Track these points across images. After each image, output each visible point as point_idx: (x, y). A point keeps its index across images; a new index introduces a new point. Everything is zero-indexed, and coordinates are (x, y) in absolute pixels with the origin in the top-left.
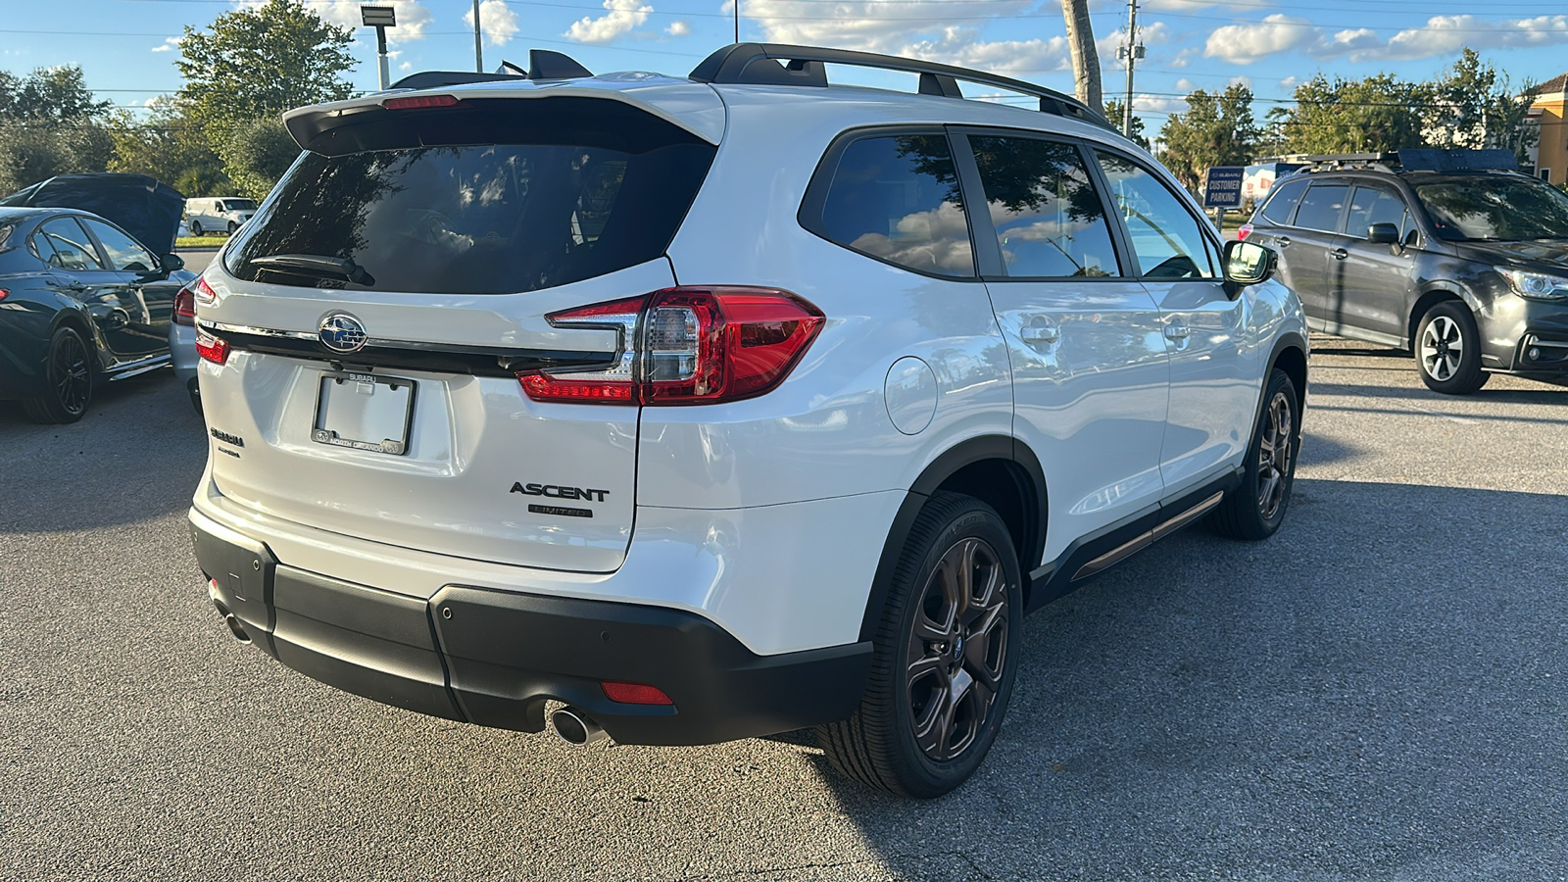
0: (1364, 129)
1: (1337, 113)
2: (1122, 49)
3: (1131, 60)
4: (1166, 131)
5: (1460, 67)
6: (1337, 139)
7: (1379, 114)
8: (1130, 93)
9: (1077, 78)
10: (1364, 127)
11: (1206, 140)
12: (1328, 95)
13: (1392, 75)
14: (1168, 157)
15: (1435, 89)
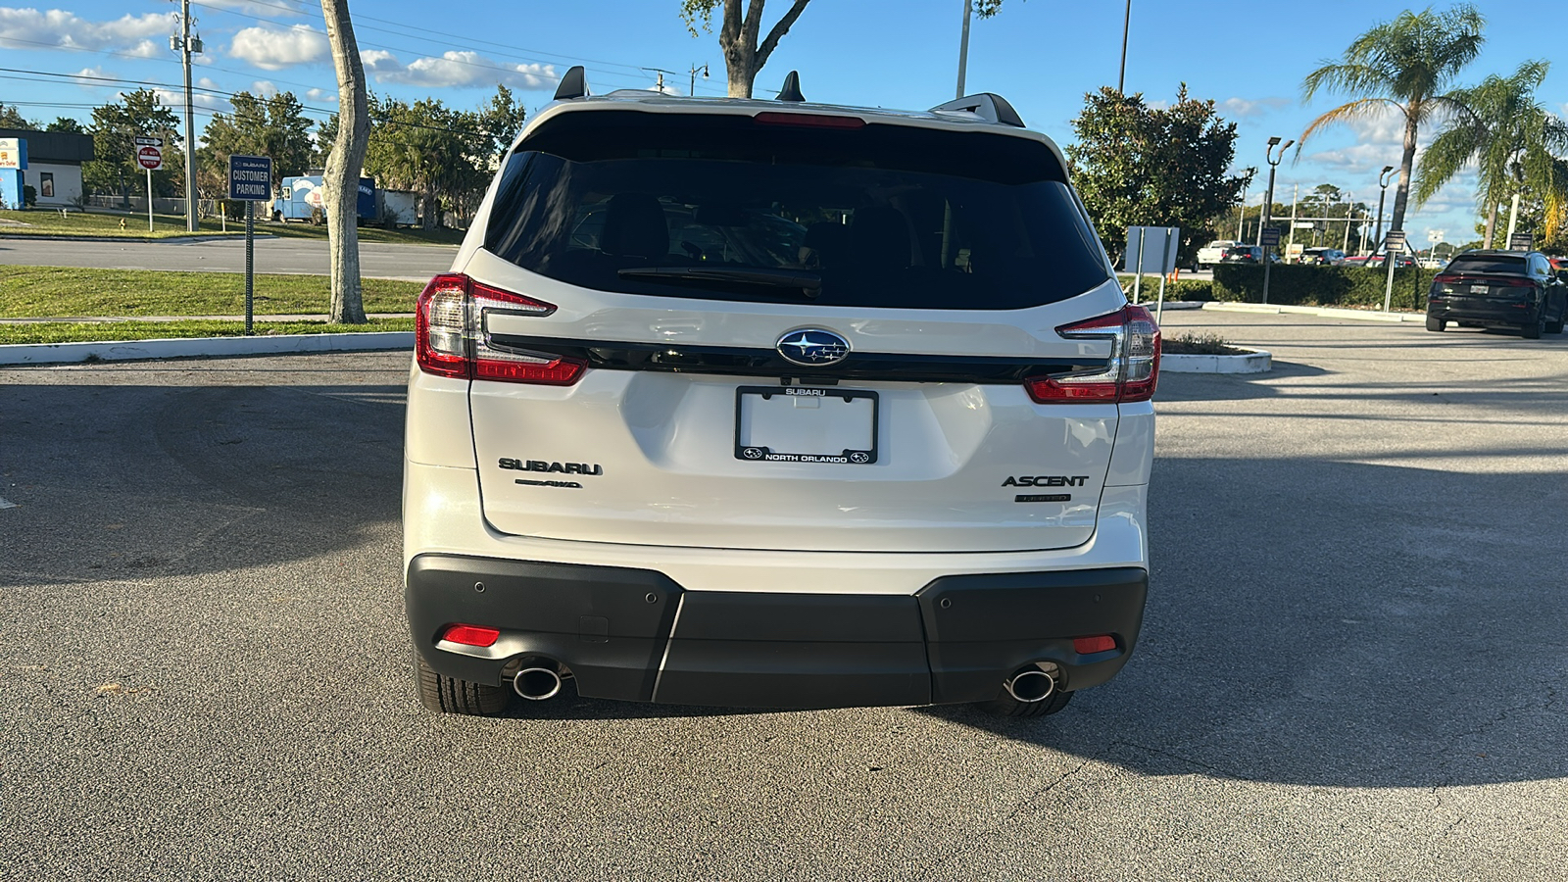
0: (421, 150)
1: (391, 132)
2: (176, 40)
3: (188, 53)
4: (212, 131)
5: (496, 102)
6: (395, 158)
7: (434, 137)
8: (189, 88)
9: (342, 82)
10: (421, 148)
11: (258, 144)
12: (380, 112)
13: (439, 102)
14: (216, 158)
15: (478, 120)
